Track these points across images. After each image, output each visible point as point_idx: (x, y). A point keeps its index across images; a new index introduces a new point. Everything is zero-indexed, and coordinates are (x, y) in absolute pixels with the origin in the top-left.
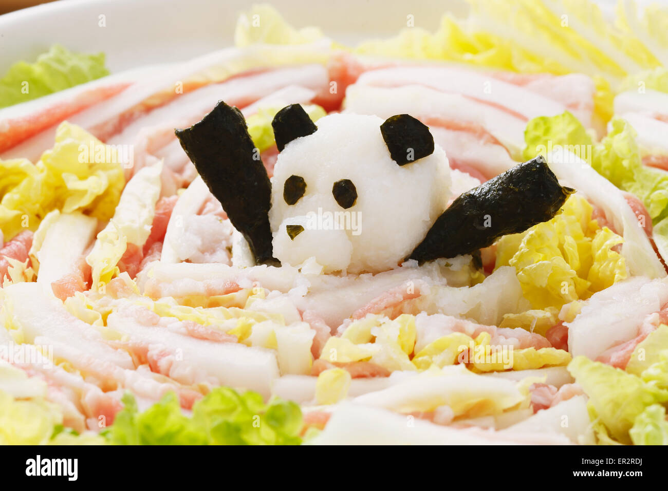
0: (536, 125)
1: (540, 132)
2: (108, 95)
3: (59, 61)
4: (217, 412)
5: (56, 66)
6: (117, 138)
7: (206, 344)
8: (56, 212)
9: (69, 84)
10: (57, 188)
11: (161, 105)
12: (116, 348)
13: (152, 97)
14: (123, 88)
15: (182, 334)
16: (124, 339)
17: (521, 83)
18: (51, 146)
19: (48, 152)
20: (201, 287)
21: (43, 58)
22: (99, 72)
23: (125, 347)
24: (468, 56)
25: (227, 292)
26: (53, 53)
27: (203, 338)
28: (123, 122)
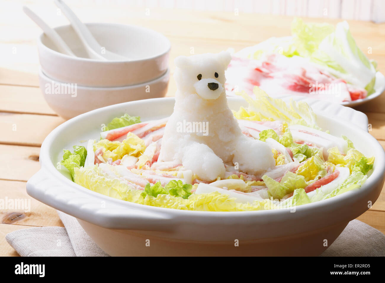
0: (263, 133)
1: (264, 135)
2: (141, 127)
3: (127, 118)
4: (171, 187)
5: (126, 119)
6: (144, 138)
7: (168, 178)
8: (127, 155)
9: (130, 124)
10: (126, 150)
11: (156, 130)
12: (145, 180)
13: (153, 128)
14: (146, 124)
15: (162, 176)
16: (146, 178)
17: (261, 124)
18: (126, 139)
19: (125, 140)
20: (167, 167)
21: (122, 117)
22: (138, 122)
23: (147, 179)
24: (247, 118)
25: (174, 168)
26: (125, 115)
27: (167, 177)
28: (145, 134)
